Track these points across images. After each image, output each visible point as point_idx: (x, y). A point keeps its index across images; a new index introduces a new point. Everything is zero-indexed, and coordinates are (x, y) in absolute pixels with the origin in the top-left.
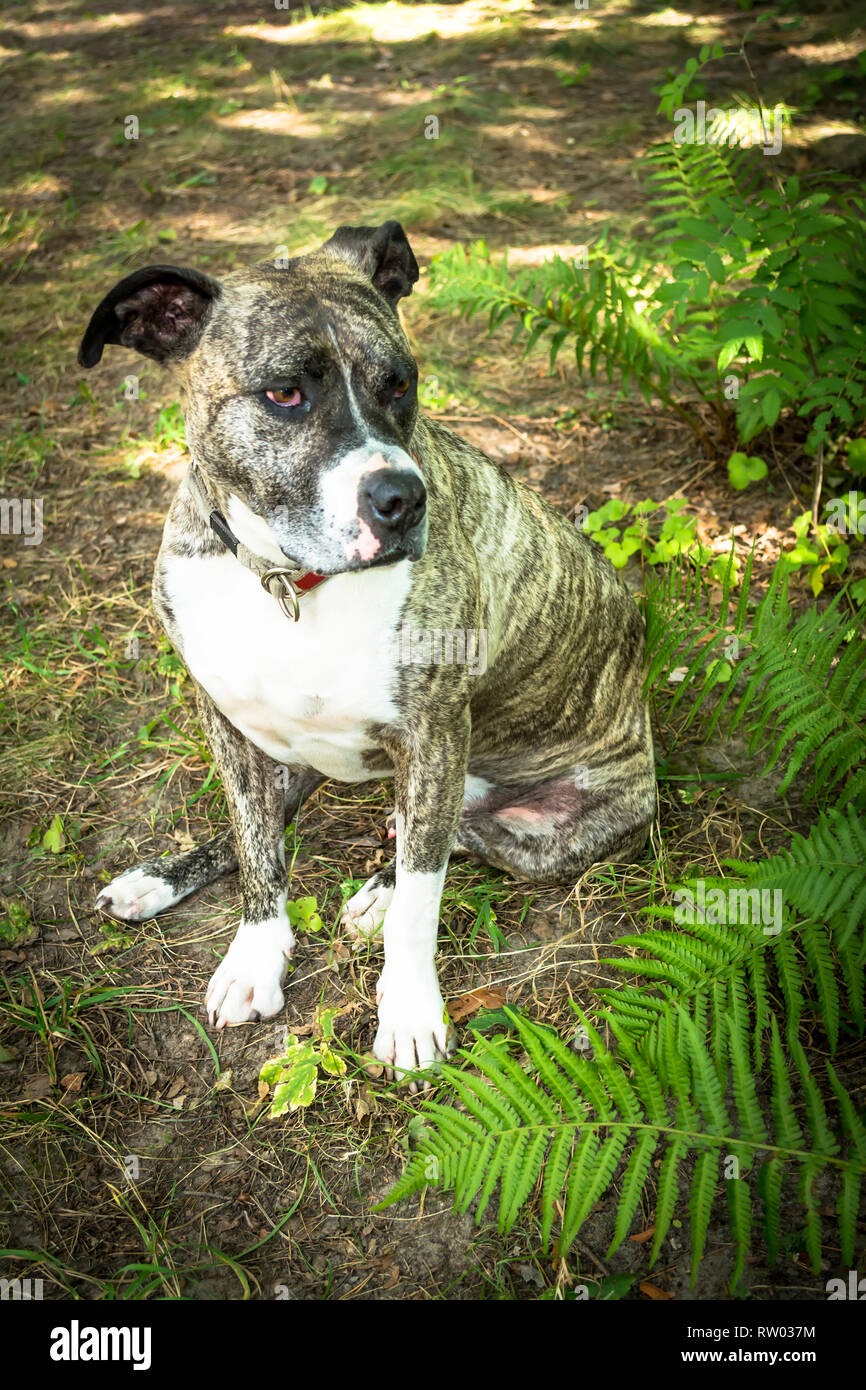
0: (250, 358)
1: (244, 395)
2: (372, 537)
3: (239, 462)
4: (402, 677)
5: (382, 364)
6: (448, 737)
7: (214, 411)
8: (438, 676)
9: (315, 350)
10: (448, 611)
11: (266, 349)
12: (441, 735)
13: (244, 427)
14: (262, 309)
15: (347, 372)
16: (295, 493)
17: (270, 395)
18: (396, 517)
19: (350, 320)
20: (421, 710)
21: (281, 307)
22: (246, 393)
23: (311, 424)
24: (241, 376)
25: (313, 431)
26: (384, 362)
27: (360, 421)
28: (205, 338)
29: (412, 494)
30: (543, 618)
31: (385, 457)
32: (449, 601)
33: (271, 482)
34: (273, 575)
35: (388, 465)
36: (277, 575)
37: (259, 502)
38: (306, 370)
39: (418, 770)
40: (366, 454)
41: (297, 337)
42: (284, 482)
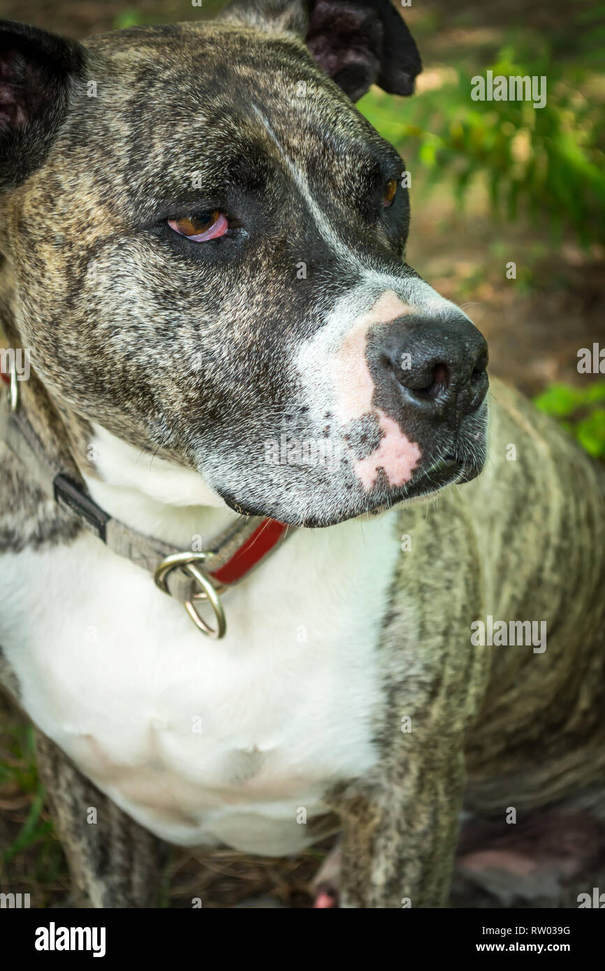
0: (134, 166)
1: (127, 234)
2: (404, 440)
3: (128, 357)
4: (392, 703)
5: (354, 151)
6: (441, 787)
7: (76, 270)
8: (443, 692)
9: (244, 141)
10: (449, 585)
11: (159, 148)
12: (433, 786)
13: (135, 291)
14: (151, 85)
15: (300, 176)
16: (242, 392)
17: (174, 225)
18: (442, 397)
19: (284, 92)
20: (410, 751)
21: (180, 79)
22: (132, 230)
23: (255, 267)
24: (120, 202)
25: (261, 277)
26: (356, 147)
27: (340, 248)
28: (59, 145)
29: (464, 353)
30: (547, 575)
31: (402, 296)
32: (448, 567)
33: (194, 381)
34: (174, 567)
35: (412, 310)
36: (182, 565)
37: (173, 424)
38: (234, 176)
39: (392, 846)
40: (368, 296)
41: (212, 123)
42: (219, 376)
